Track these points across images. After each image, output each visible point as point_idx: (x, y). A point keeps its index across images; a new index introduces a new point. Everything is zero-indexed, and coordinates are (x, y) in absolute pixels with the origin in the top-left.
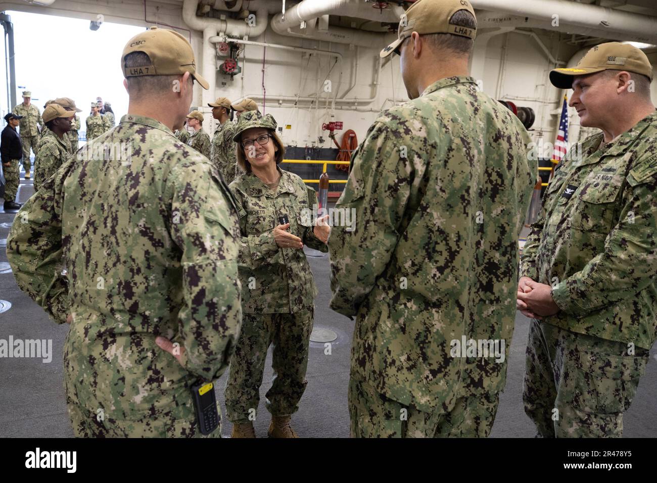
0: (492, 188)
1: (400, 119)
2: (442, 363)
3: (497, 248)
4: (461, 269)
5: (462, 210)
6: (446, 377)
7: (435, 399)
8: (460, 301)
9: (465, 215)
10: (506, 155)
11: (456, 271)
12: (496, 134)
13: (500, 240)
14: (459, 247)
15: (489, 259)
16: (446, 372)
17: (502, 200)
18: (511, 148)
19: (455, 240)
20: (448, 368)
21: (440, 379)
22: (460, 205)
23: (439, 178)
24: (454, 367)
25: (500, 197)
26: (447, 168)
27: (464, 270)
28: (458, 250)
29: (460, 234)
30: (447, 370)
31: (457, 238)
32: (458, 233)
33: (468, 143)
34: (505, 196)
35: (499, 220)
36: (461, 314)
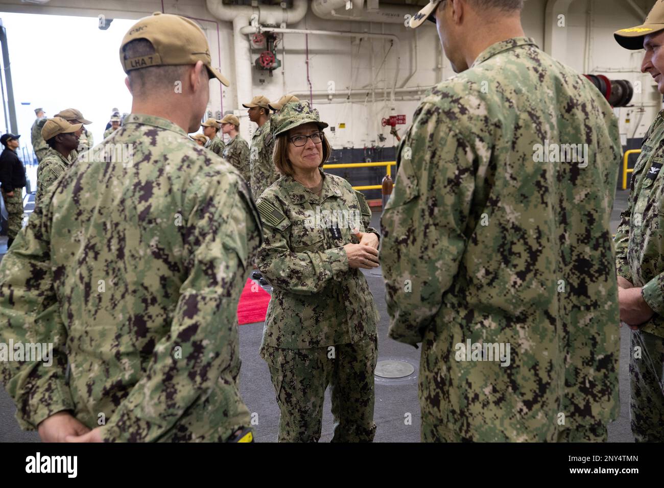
0: (571, 169)
1: (452, 97)
2: (537, 391)
3: (586, 241)
4: (546, 272)
5: (540, 200)
6: (545, 408)
7: (534, 437)
8: (549, 311)
9: (544, 205)
10: (582, 127)
11: (541, 275)
12: (568, 104)
13: (588, 231)
14: (540, 246)
15: (578, 256)
16: (544, 402)
17: (585, 182)
18: (587, 118)
19: (535, 236)
20: (545, 396)
21: (538, 411)
22: (536, 194)
23: (508, 163)
24: (552, 393)
25: (582, 179)
26: (516, 150)
27: (550, 272)
28: (540, 248)
29: (541, 228)
30: (544, 399)
31: (537, 235)
32: (538, 228)
33: (538, 118)
34: (587, 177)
35: (583, 207)
36: (552, 327)
